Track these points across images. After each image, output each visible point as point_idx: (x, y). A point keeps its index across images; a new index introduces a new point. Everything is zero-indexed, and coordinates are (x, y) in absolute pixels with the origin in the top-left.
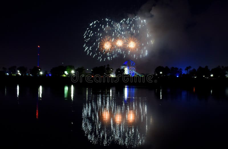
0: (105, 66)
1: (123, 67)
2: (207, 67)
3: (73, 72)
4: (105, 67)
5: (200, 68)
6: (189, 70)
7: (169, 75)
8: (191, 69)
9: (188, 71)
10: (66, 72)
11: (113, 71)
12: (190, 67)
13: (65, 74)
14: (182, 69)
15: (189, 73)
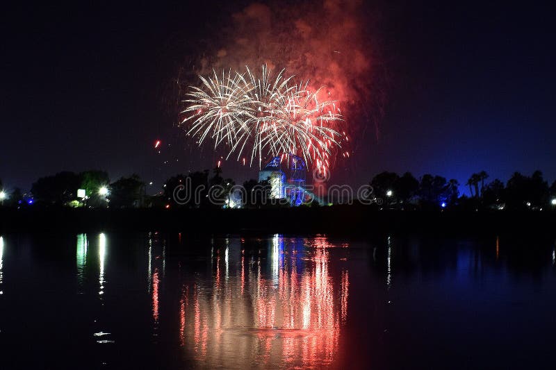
0: (207, 171)
1: (267, 174)
2: (538, 174)
3: (104, 191)
4: (207, 174)
5: (517, 177)
6: (480, 184)
7: (414, 200)
8: (488, 181)
9: (477, 188)
10: (81, 193)
12: (484, 175)
13: (79, 199)
14: (456, 182)
15: (480, 195)
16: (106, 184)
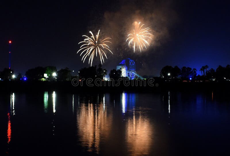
1: (120, 67)
2: (228, 66)
3: (54, 74)
5: (220, 67)
7: (179, 77)
8: (208, 69)
9: (204, 72)
10: (46, 75)
11: (107, 72)
12: (206, 67)
13: (45, 78)
14: (196, 70)
15: (205, 75)
16: (56, 71)
